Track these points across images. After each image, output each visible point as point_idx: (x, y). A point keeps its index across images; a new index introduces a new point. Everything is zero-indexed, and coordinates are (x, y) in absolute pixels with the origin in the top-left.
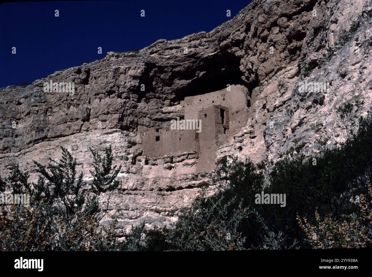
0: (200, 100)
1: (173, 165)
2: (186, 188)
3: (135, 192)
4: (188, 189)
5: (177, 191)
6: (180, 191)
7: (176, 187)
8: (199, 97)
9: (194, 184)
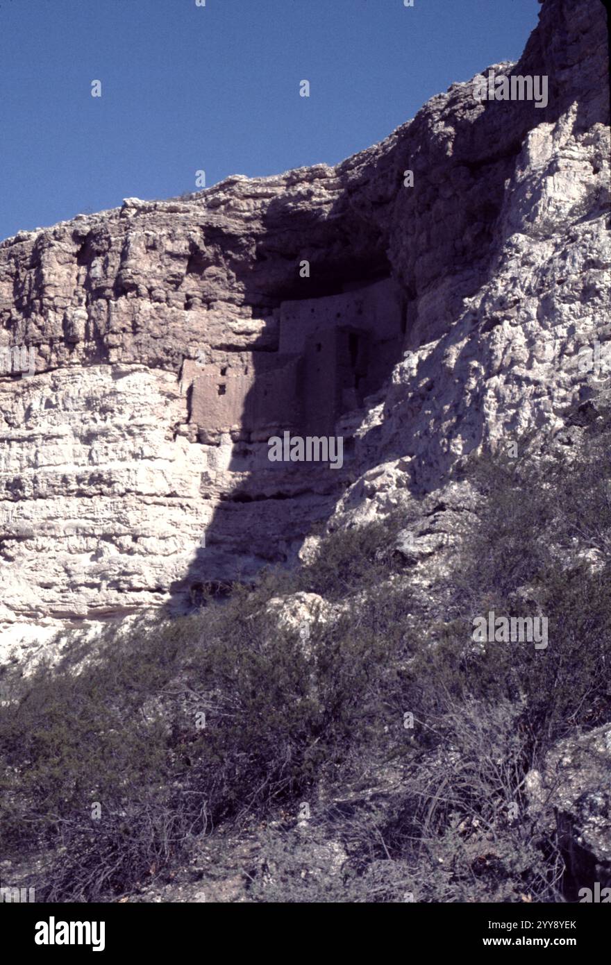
0: (313, 310)
1: (250, 448)
2: (273, 497)
3: (170, 500)
4: (276, 501)
5: (255, 504)
6: (261, 502)
7: (253, 495)
8: (310, 303)
9: (288, 491)
